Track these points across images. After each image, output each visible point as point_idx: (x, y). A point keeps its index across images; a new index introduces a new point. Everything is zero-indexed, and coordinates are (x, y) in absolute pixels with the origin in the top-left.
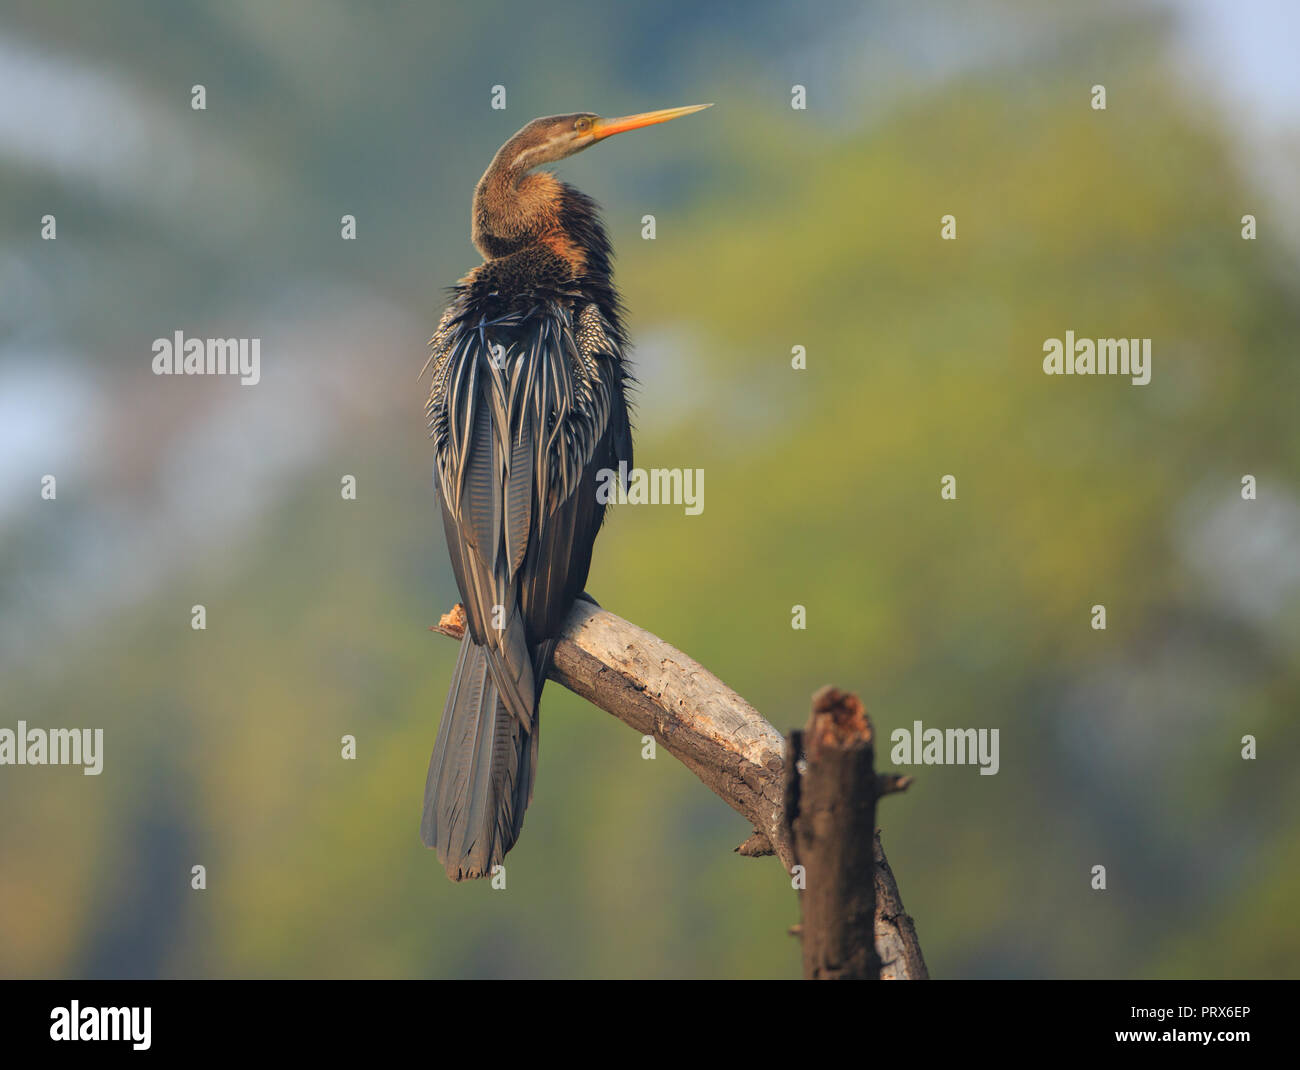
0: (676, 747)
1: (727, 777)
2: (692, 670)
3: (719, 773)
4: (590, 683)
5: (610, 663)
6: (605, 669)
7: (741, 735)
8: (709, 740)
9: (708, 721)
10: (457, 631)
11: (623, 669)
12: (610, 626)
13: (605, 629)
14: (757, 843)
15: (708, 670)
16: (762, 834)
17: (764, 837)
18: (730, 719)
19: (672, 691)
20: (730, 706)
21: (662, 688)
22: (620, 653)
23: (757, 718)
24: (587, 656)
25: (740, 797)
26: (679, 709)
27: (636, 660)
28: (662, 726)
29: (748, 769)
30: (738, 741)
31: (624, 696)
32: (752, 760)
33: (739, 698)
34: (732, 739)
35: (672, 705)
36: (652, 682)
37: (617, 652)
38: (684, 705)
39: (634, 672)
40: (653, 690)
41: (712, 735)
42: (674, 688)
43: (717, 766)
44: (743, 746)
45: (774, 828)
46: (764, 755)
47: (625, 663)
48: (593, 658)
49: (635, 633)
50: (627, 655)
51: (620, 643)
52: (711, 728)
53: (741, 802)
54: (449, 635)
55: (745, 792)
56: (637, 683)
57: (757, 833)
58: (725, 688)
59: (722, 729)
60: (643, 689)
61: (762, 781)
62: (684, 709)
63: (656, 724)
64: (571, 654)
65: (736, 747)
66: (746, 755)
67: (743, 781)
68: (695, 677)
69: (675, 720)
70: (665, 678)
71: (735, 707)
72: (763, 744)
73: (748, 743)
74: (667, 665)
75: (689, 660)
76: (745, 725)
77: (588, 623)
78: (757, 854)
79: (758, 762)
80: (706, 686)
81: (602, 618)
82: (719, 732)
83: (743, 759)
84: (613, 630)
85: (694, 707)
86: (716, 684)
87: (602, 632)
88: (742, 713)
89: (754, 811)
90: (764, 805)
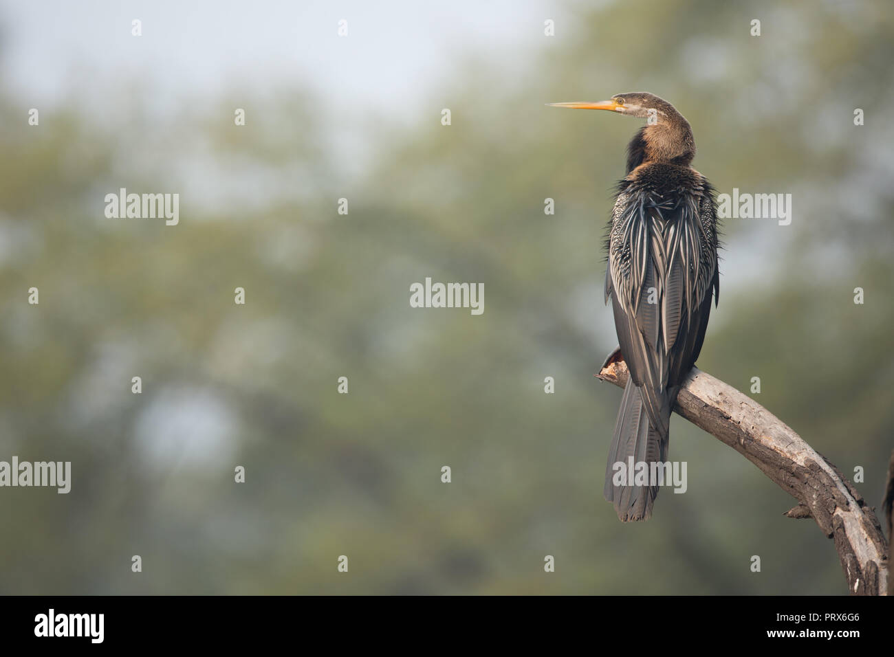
0: (750, 453)
1: (783, 472)
2: (758, 409)
3: (777, 469)
4: (697, 413)
5: (709, 402)
6: (707, 405)
7: (791, 448)
8: (771, 450)
9: (769, 439)
10: (612, 378)
11: (717, 406)
12: (708, 381)
13: (705, 383)
14: (799, 511)
15: (769, 410)
16: (805, 506)
17: (806, 508)
18: (783, 439)
19: (747, 420)
20: (782, 431)
21: (741, 419)
22: (714, 397)
23: (800, 439)
24: (694, 397)
25: (792, 484)
26: (752, 432)
27: (724, 401)
28: (743, 440)
29: (797, 468)
30: (790, 452)
31: (719, 421)
32: (799, 463)
33: (788, 427)
34: (785, 450)
35: (747, 429)
36: (735, 415)
37: (713, 396)
38: (755, 429)
39: (723, 408)
40: (735, 419)
41: (773, 447)
42: (749, 419)
43: (777, 465)
44: (792, 455)
45: (814, 503)
46: (806, 461)
47: (718, 402)
48: (699, 399)
49: (723, 386)
50: (719, 398)
51: (715, 391)
52: (772, 443)
53: (792, 487)
54: (607, 380)
55: (795, 481)
56: (725, 415)
57: (801, 505)
58: (779, 421)
59: (779, 444)
60: (729, 418)
61: (807, 476)
62: (755, 431)
63: (739, 439)
64: (687, 396)
65: (788, 455)
66: (795, 460)
67: (793, 474)
68: (761, 413)
69: (749, 437)
70: (743, 413)
71: (786, 432)
72: (805, 454)
73: (795, 453)
74: (744, 405)
75: (757, 404)
76: (793, 443)
77: (695, 379)
78: (798, 517)
79: (802, 464)
80: (768, 419)
81: (703, 376)
82: (777, 446)
83: (794, 463)
84: (709, 383)
85: (761, 431)
86: (774, 419)
87: (703, 384)
88: (790, 436)
89: (801, 493)
90: (808, 489)
